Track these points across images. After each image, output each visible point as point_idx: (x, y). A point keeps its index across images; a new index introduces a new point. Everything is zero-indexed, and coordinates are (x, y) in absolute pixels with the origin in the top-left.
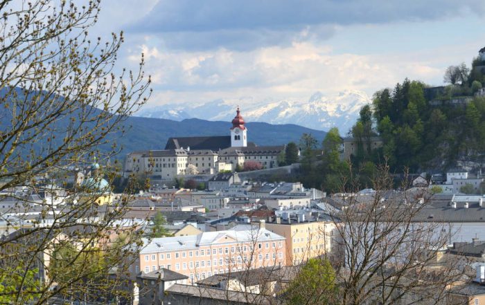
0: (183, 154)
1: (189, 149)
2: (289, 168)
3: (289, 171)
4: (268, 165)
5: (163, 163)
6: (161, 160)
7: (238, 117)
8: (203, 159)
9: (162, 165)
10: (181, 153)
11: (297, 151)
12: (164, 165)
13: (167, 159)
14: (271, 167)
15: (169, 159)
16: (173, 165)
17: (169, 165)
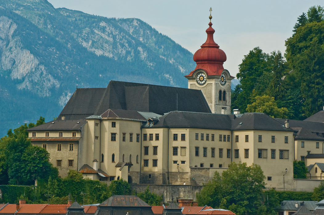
15: (273, 138)
16: (281, 151)
17: (273, 151)
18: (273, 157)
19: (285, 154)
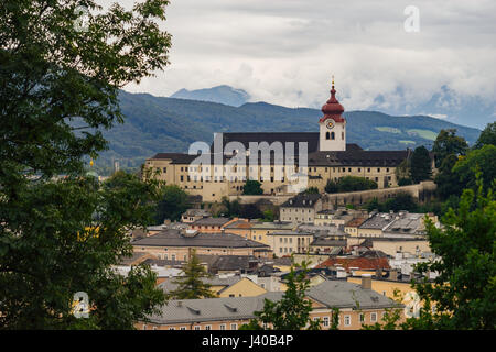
2: (415, 190)
4: (381, 183)
7: (333, 101)
11: (430, 161)
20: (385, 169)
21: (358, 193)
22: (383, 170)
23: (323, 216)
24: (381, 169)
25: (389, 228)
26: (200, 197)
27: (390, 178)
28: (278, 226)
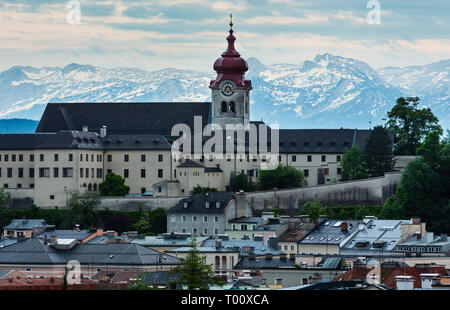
0: (90, 145)
1: (104, 131)
2: (376, 186)
3: (379, 193)
4: (313, 178)
5: (37, 165)
6: (32, 158)
7: (231, 53)
8: (143, 158)
9: (37, 173)
10: (86, 141)
11: (389, 143)
12: (42, 171)
13: (49, 155)
14: (321, 181)
15: (56, 156)
16: (65, 170)
17: (56, 170)
18: (56, 175)
19: (69, 171)
20: (320, 157)
21: (286, 193)
22: (317, 158)
23: (239, 226)
24: (314, 157)
25: (349, 242)
26: (29, 201)
27: (326, 171)
28: (170, 242)
